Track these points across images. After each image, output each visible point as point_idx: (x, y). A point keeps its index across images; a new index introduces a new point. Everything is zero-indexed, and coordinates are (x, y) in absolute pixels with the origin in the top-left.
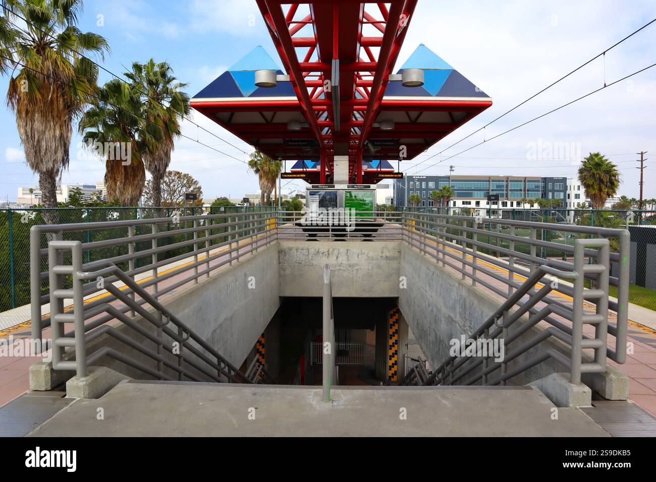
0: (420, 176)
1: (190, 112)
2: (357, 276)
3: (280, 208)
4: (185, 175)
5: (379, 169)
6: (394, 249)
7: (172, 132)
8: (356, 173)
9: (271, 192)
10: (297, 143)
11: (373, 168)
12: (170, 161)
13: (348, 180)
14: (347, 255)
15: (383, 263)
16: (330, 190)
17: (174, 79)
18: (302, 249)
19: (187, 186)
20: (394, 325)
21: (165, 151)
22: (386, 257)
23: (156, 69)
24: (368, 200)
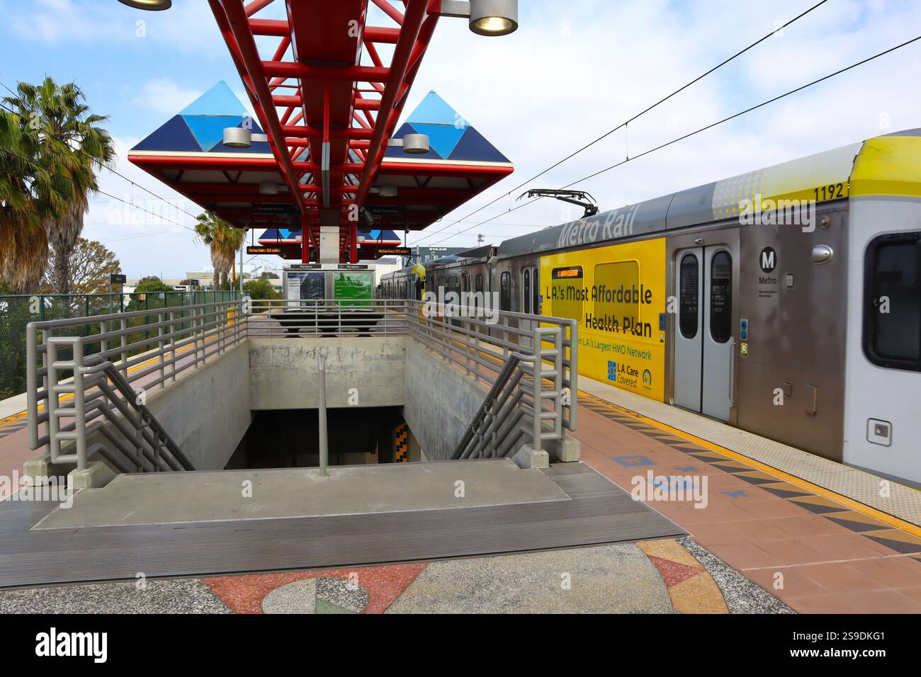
0: (439, 248)
1: (112, 158)
2: (351, 381)
3: (242, 293)
4: (93, 244)
5: (380, 241)
6: (397, 345)
7: (86, 186)
8: (349, 246)
9: (228, 271)
10: (270, 209)
11: (372, 239)
12: (82, 228)
13: (338, 257)
14: (339, 355)
15: (384, 363)
16: (315, 271)
17: (86, 108)
18: (280, 348)
19: (97, 259)
20: (402, 447)
21: (75, 213)
22: (388, 356)
23: (59, 93)
24: (366, 283)
